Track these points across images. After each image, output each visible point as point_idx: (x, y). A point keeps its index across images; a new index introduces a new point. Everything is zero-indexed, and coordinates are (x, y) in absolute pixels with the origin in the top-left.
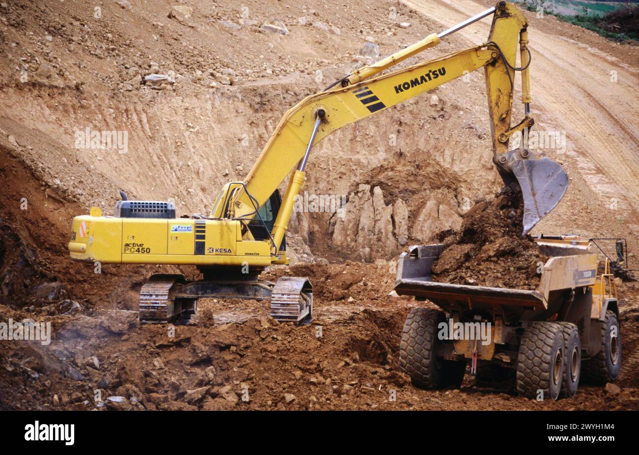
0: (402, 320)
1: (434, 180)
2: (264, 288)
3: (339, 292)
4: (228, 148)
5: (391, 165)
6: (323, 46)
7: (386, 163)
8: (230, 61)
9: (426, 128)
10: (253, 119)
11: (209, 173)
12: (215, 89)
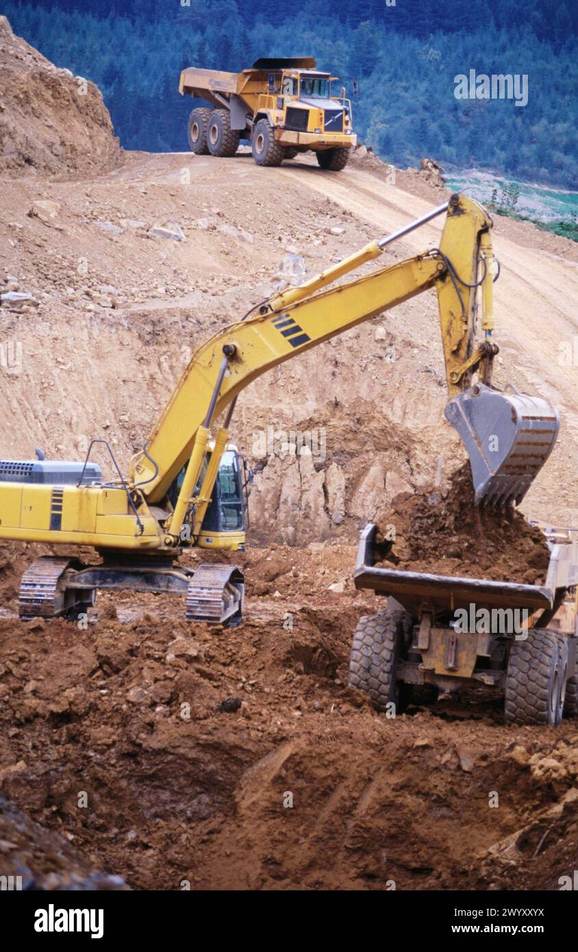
0: (349, 622)
1: (379, 438)
2: (180, 579)
3: (262, 585)
4: (109, 391)
5: (323, 418)
6: (231, 258)
7: (316, 415)
8: (110, 276)
9: (369, 370)
10: (142, 354)
11: (85, 425)
12: (92, 313)
